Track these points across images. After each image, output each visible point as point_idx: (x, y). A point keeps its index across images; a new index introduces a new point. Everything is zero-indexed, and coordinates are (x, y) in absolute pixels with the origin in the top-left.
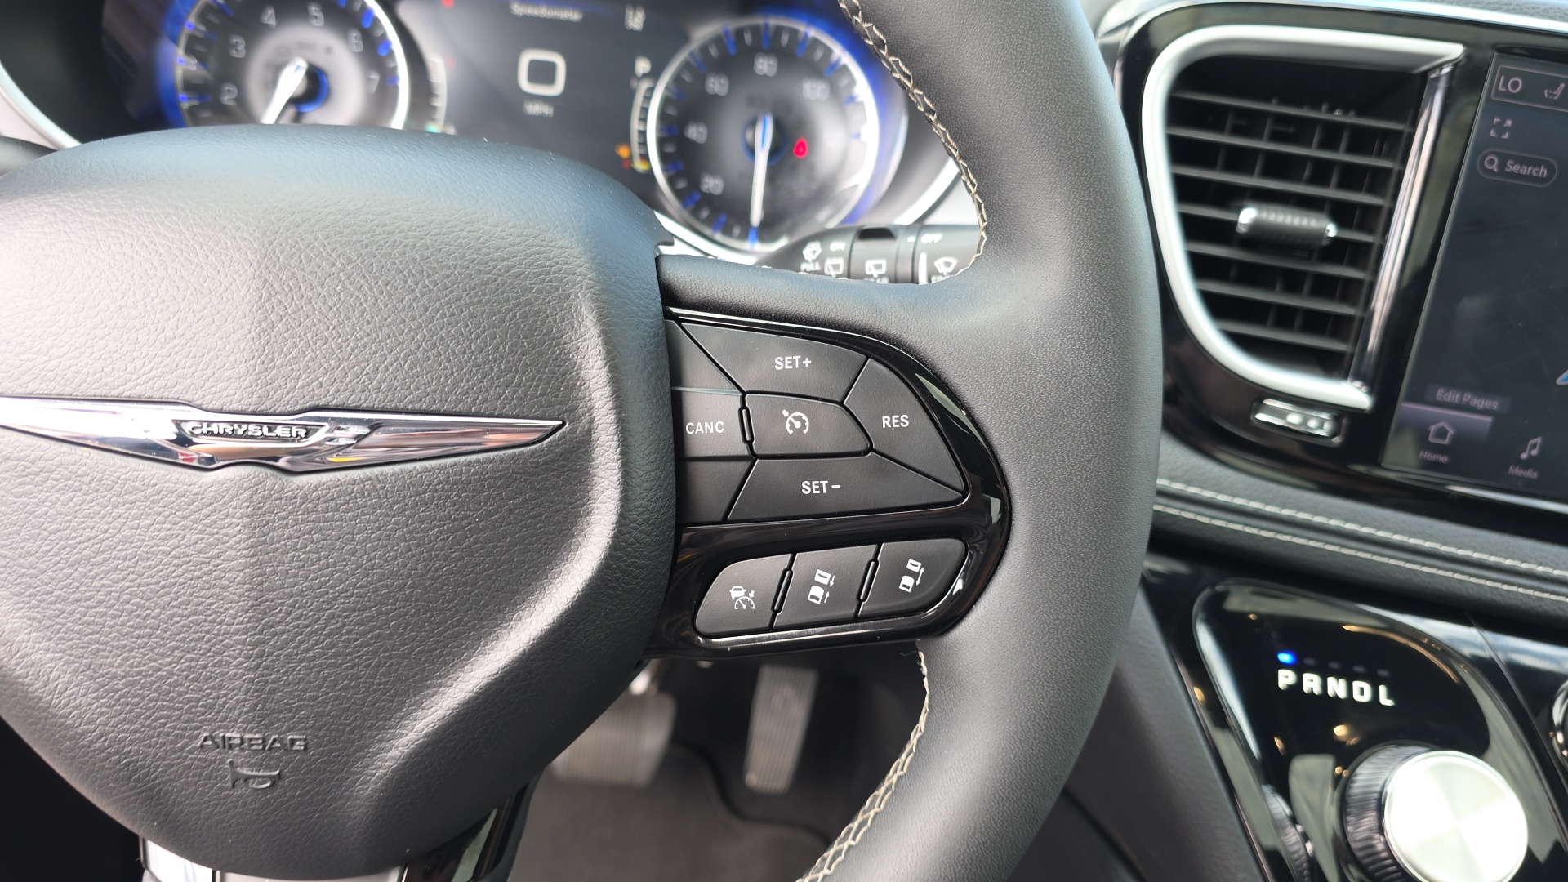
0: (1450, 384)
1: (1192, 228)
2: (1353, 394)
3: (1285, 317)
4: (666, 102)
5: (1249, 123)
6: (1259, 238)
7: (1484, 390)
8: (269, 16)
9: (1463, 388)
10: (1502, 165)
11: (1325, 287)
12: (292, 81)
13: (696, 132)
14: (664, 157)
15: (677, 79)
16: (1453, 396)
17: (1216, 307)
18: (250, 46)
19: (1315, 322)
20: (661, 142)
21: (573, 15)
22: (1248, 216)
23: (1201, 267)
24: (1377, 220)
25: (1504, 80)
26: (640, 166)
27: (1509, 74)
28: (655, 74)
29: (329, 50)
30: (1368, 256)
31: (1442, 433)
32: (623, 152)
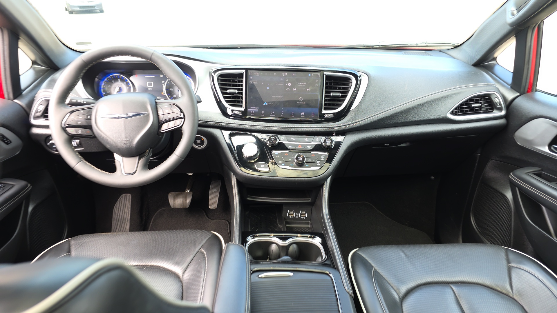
0: (252, 107)
1: (223, 93)
2: (243, 109)
3: (235, 102)
4: (166, 86)
5: (230, 81)
6: (230, 93)
7: (256, 107)
8: (113, 81)
9: (254, 107)
10: (252, 82)
11: (239, 98)
12: (117, 89)
13: (171, 89)
14: (167, 93)
15: (167, 83)
16: (253, 108)
17: (227, 101)
18: (111, 85)
19: (239, 102)
20: (166, 91)
21: (154, 77)
22: (228, 91)
23: (224, 97)
24: (242, 90)
25: (250, 73)
26: (164, 95)
27: (250, 72)
28: (164, 83)
29: (121, 85)
30: (242, 94)
31: (253, 112)
32: (162, 93)
